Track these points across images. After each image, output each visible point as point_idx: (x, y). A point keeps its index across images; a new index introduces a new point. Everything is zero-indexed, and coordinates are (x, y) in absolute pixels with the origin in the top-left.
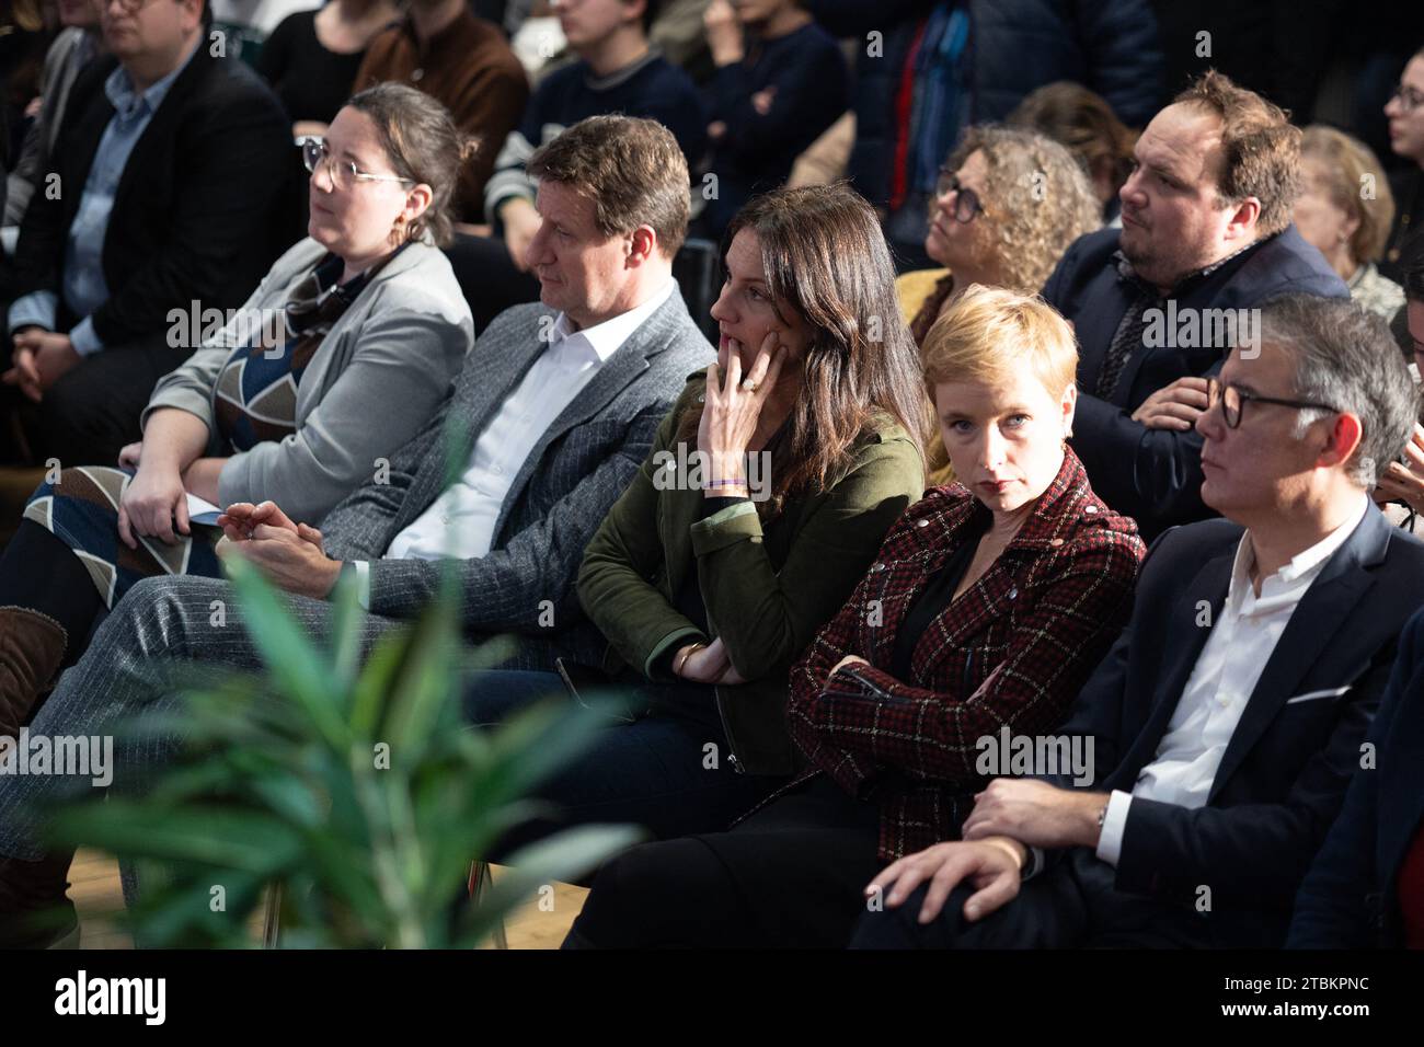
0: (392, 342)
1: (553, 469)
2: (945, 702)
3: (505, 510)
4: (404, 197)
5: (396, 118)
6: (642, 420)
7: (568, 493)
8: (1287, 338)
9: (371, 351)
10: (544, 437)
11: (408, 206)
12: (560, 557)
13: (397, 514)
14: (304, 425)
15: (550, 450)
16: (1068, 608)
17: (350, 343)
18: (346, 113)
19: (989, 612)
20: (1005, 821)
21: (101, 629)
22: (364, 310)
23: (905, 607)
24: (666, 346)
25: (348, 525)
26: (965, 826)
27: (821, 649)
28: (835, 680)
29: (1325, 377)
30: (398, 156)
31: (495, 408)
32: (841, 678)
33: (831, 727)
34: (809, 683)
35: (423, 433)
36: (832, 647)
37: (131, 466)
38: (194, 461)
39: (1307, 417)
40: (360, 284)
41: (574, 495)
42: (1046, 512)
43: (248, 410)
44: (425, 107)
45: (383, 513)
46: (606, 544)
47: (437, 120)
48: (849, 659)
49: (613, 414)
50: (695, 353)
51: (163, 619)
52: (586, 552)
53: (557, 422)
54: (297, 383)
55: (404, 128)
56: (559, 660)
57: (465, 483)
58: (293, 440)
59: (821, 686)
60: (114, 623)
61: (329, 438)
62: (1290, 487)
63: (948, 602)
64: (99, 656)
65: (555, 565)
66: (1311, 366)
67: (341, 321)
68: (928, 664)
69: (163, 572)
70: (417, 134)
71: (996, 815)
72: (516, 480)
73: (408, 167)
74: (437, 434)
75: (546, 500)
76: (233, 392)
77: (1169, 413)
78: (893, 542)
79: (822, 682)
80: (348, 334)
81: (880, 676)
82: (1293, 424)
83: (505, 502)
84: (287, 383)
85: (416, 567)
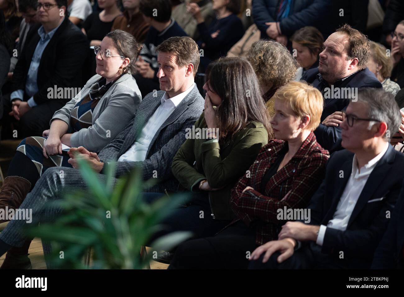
0: (119, 100)
1: (163, 137)
2: (275, 201)
3: (149, 149)
4: (122, 61)
5: (119, 39)
6: (187, 122)
7: (166, 143)
8: (365, 102)
9: (113, 103)
10: (160, 128)
11: (123, 64)
12: (165, 160)
13: (120, 150)
14: (94, 123)
15: (162, 132)
16: (309, 175)
17: (107, 101)
18: (106, 38)
19: (287, 176)
20: (290, 233)
21: (38, 182)
22: (111, 92)
23: (264, 173)
24: (193, 101)
25: (107, 153)
26: (279, 235)
27: (240, 184)
28: (244, 194)
29: (376, 112)
30: (120, 50)
31: (147, 121)
32: (246, 193)
33: (243, 207)
34: (237, 194)
35: (126, 128)
36: (243, 184)
37: (46, 136)
38: (64, 135)
39: (372, 123)
40: (110, 85)
41: (168, 143)
42: (304, 148)
43: (79, 120)
44: (127, 36)
45: (116, 150)
46: (179, 156)
47: (131, 40)
48: (248, 188)
49: (179, 121)
50: (201, 103)
51: (55, 179)
52: (174, 158)
53: (164, 124)
54: (93, 112)
55: (121, 42)
56: (165, 190)
57: (138, 142)
58: (91, 127)
59: (240, 195)
60: (41, 180)
61: (101, 127)
62: (367, 143)
63: (276, 172)
64: (37, 189)
65: (163, 163)
66: (372, 110)
67: (104, 95)
68: (270, 190)
69: (55, 166)
70: (125, 44)
71: (288, 232)
72: (152, 140)
73: (123, 53)
74: (131, 128)
75: (161, 146)
76: (75, 115)
77: (333, 122)
78: (261, 155)
79: (241, 194)
80: (106, 98)
81: (257, 193)
82: (368, 125)
83: (149, 146)
84: (90, 112)
85: (125, 164)
